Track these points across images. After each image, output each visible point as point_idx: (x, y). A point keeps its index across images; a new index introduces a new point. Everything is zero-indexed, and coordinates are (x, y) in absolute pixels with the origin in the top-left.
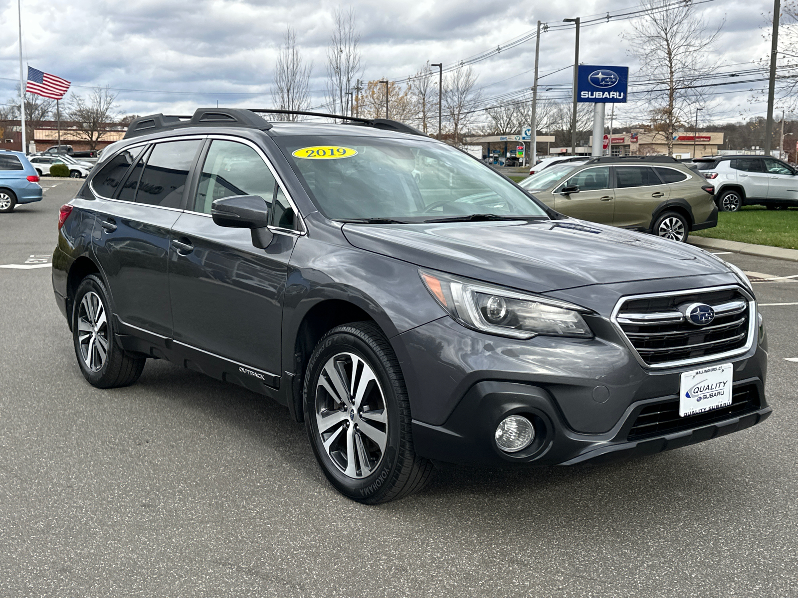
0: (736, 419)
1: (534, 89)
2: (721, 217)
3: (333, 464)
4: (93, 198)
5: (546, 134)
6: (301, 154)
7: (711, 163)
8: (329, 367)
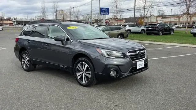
0: (144, 69)
1: (91, 12)
2: (129, 35)
3: (80, 81)
4: (23, 36)
5: (93, 20)
6: (68, 28)
7: (125, 26)
8: (79, 65)
